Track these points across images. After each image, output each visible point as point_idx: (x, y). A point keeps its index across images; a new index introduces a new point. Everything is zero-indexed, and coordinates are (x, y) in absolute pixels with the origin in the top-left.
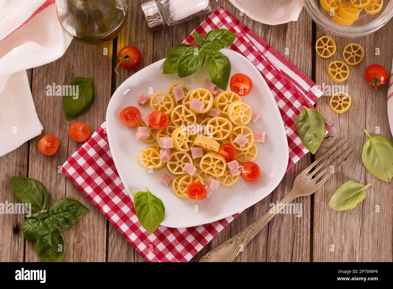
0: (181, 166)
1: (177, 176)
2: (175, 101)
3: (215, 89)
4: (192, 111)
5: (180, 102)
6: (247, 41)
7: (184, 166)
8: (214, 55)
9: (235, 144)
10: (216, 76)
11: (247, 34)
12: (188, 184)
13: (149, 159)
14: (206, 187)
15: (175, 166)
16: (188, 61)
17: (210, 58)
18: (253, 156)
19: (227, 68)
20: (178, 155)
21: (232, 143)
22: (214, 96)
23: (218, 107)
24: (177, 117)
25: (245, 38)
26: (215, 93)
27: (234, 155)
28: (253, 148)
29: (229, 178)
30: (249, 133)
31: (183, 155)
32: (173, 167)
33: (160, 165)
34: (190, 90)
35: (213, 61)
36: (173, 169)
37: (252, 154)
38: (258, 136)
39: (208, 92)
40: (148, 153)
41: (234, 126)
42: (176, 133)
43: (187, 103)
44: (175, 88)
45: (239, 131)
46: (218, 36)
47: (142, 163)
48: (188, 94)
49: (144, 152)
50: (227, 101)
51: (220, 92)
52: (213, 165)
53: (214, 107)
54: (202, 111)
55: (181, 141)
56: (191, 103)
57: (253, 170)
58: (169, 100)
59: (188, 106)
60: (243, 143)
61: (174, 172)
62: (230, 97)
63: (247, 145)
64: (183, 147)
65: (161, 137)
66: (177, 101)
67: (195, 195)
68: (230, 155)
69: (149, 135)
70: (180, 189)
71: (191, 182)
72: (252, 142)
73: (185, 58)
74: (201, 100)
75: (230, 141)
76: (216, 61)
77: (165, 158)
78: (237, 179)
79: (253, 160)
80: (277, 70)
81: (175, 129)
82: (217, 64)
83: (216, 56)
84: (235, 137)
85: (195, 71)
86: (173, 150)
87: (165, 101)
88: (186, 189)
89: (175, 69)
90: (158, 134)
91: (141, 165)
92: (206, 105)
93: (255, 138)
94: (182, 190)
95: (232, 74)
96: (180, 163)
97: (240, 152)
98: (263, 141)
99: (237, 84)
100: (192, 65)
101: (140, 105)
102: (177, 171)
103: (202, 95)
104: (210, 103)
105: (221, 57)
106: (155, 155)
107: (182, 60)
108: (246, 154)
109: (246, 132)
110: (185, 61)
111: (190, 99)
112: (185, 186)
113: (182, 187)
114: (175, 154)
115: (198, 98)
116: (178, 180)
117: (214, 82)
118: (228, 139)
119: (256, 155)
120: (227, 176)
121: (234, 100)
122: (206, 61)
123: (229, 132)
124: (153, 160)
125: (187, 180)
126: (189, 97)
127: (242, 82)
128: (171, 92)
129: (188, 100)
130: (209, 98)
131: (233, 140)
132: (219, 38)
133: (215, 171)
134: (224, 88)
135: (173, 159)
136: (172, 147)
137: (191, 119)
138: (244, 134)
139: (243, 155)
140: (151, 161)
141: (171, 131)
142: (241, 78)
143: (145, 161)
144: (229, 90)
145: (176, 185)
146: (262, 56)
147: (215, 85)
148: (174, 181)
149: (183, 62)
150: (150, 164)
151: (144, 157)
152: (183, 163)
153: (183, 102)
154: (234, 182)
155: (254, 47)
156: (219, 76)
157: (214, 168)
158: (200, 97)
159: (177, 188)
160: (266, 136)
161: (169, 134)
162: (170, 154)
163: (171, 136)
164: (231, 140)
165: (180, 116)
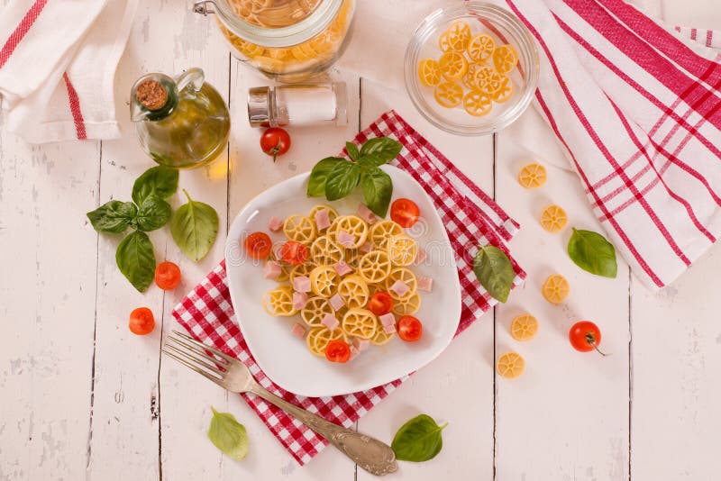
0: (320, 316)
1: (313, 328)
2: (316, 228)
3: (371, 217)
4: (339, 245)
5: (324, 231)
6: (422, 155)
7: (323, 316)
8: (371, 172)
9: (392, 291)
10: (373, 199)
11: (424, 148)
12: (328, 340)
13: (279, 303)
14: (351, 348)
15: (313, 315)
16: (339, 180)
17: (367, 176)
18: (414, 308)
19: (388, 191)
20: (317, 301)
21: (389, 290)
22: (369, 226)
23: (372, 240)
24: (318, 251)
25: (419, 151)
26: (370, 221)
27: (389, 306)
28: (415, 297)
29: (381, 334)
30: (412, 277)
31: (322, 301)
32: (309, 316)
33: (292, 312)
34: (339, 215)
35: (371, 180)
36: (309, 320)
37: (414, 305)
38: (422, 283)
39: (361, 222)
40: (278, 295)
41: (394, 267)
42: (316, 273)
43: (333, 233)
44: (318, 212)
45: (398, 275)
46: (379, 147)
47: (270, 309)
48: (335, 221)
49: (273, 294)
50: (385, 233)
51: (377, 221)
52: (359, 324)
53: (368, 239)
54: (352, 245)
55: (322, 284)
56: (339, 233)
57: (414, 327)
58: (309, 225)
59: (333, 238)
60: (403, 292)
61: (309, 323)
62: (390, 227)
63: (407, 294)
64: (324, 292)
65: (297, 276)
66: (320, 229)
67: (335, 356)
68: (385, 306)
69: (280, 272)
70: (316, 346)
71: (331, 338)
72: (415, 290)
73: (335, 175)
74: (351, 232)
75: (385, 286)
76: (375, 180)
77: (299, 305)
78: (392, 336)
79: (413, 314)
80: (461, 197)
81: (315, 267)
82: (375, 183)
83: (375, 173)
84: (393, 282)
85: (348, 193)
86: (311, 294)
87: (302, 226)
88: (325, 346)
89: (322, 191)
90: (293, 272)
91: (267, 311)
92: (358, 238)
93: (419, 285)
94: (319, 347)
95: (394, 199)
96: (318, 313)
97: (399, 302)
98: (429, 289)
99: (400, 212)
100: (344, 186)
101: (272, 230)
102: (314, 322)
103: (353, 224)
104: (363, 236)
105: (381, 174)
106: (287, 299)
107: (331, 179)
108: (405, 304)
109: (407, 276)
110: (335, 179)
111: (337, 229)
112: (323, 342)
113: (320, 343)
114: (313, 300)
115: (348, 228)
116: (314, 334)
117: (370, 207)
118: (383, 283)
119: (418, 308)
120: (379, 333)
121: (394, 233)
122: (362, 180)
123: (385, 276)
124: (283, 306)
125: (327, 334)
126: (336, 225)
127: (407, 209)
128: (313, 217)
129: (334, 229)
130: (361, 229)
131: (390, 285)
132: (380, 149)
133: (364, 332)
134: (383, 216)
135: (310, 306)
136: (310, 290)
137: (337, 255)
138: (404, 279)
139: (402, 305)
140: (281, 306)
141: (310, 268)
142: (404, 204)
143: (274, 306)
144: (388, 219)
145: (312, 339)
146: (441, 176)
147: (370, 212)
148: (310, 334)
149: (332, 182)
150: (280, 310)
151: (273, 301)
152: (322, 313)
153: (328, 231)
154: (387, 340)
155: (431, 165)
156: (377, 199)
157: (361, 328)
158: (350, 228)
159: (312, 344)
160: (433, 282)
161: (306, 273)
162: (306, 300)
163: (308, 276)
164: (387, 285)
165: (323, 250)
